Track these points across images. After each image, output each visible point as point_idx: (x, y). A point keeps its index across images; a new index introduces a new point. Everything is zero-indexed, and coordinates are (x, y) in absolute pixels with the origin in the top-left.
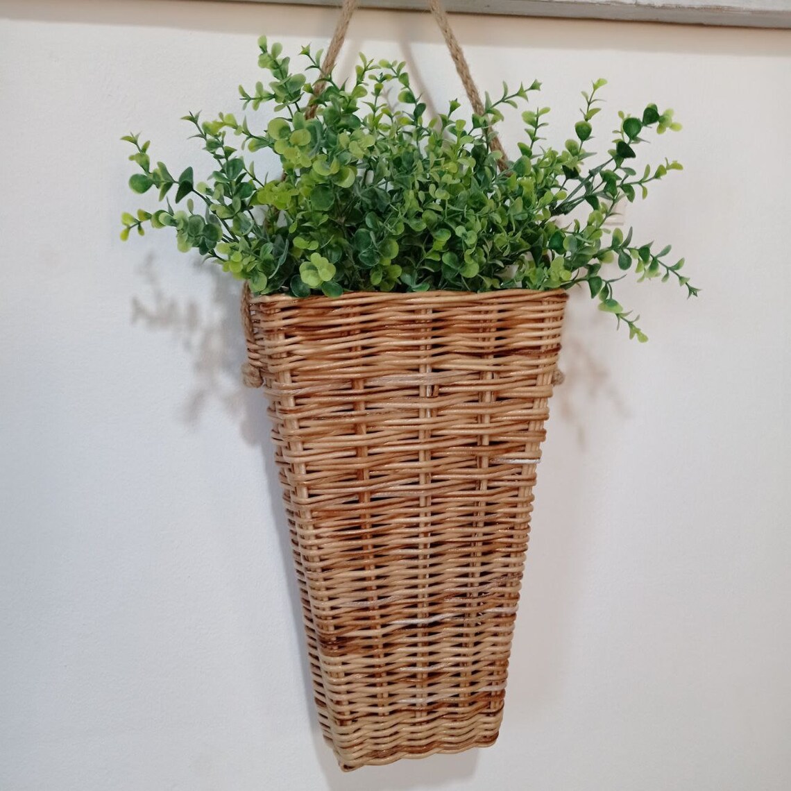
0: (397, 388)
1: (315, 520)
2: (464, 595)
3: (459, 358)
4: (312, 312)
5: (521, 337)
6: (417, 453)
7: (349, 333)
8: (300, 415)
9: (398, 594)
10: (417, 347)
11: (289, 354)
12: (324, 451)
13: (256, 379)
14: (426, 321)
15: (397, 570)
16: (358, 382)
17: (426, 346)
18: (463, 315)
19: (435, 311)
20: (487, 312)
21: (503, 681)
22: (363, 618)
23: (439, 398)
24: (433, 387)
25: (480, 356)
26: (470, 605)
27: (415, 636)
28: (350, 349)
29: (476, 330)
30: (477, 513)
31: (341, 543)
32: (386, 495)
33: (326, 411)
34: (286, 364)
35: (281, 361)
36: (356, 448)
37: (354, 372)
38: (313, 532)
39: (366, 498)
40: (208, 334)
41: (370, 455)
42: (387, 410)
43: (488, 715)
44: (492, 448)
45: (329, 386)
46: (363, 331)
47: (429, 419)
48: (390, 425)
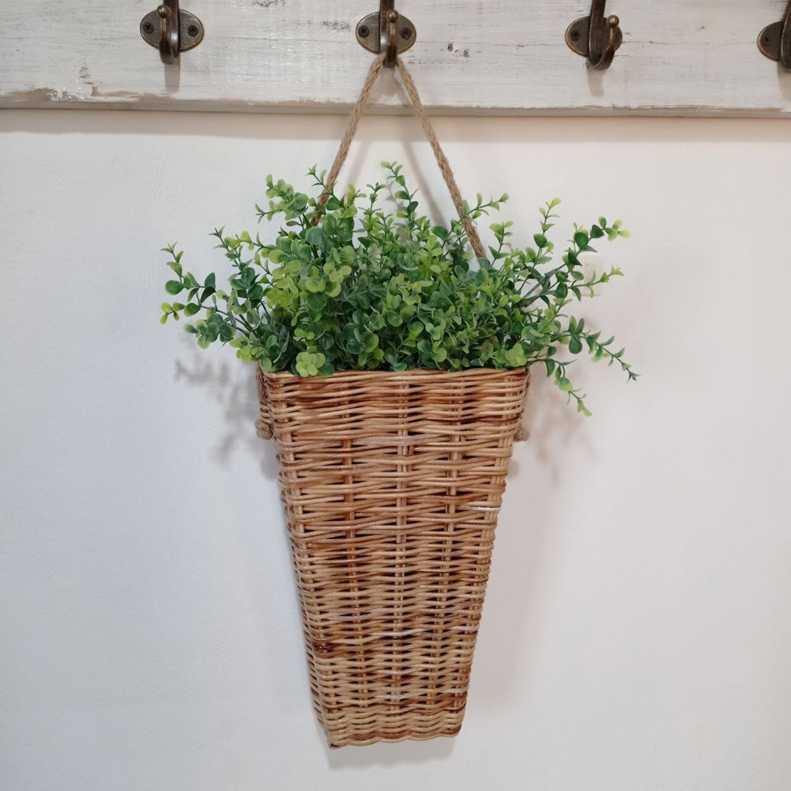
0: (378, 447)
1: (309, 550)
2: (432, 615)
3: (431, 424)
4: (309, 387)
5: (485, 408)
6: (395, 499)
7: (339, 404)
8: (298, 467)
9: (377, 612)
10: (396, 416)
11: (290, 420)
12: (317, 496)
13: (266, 433)
14: (403, 395)
15: (377, 593)
16: (346, 442)
17: (403, 414)
18: (436, 390)
19: (411, 386)
20: (455, 388)
21: (466, 685)
22: (348, 629)
23: (413, 457)
24: (409, 447)
25: (451, 423)
26: (437, 623)
27: (391, 645)
28: (340, 416)
29: (447, 402)
30: (445, 550)
31: (330, 570)
32: (368, 532)
33: (320, 465)
34: (288, 428)
35: (283, 425)
36: (344, 495)
37: (344, 435)
38: (306, 559)
39: (352, 534)
40: (236, 390)
41: (355, 500)
42: (370, 465)
43: (452, 711)
44: (458, 498)
45: (323, 445)
46: (351, 402)
47: (405, 473)
48: (373, 477)
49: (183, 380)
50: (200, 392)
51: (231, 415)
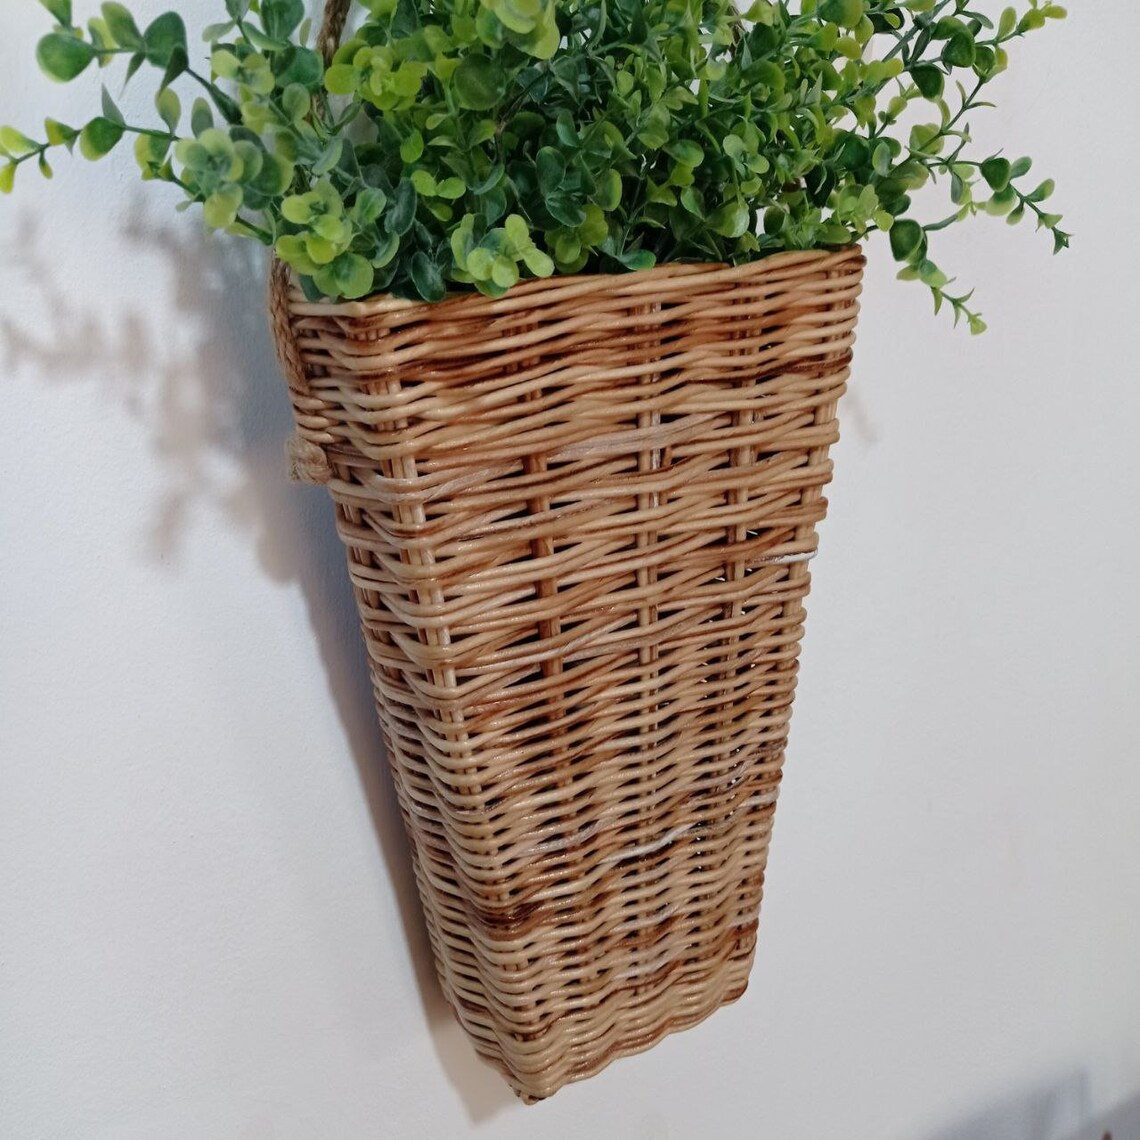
0: (602, 460)
1: (472, 721)
2: (706, 791)
3: (703, 392)
4: (451, 330)
5: (797, 343)
6: (635, 573)
7: (521, 367)
8: (439, 537)
9: (609, 815)
10: (637, 381)
11: (415, 420)
12: (483, 596)
13: (321, 469)
14: (651, 329)
15: (607, 775)
16: (537, 459)
17: (652, 376)
18: (711, 309)
19: (666, 306)
20: (748, 300)
21: (757, 905)
22: (557, 866)
23: (675, 470)
24: (663, 452)
25: (736, 383)
26: (716, 805)
27: (634, 873)
28: (521, 399)
29: (731, 336)
30: (726, 656)
31: (517, 753)
32: (588, 654)
33: (482, 524)
34: (411, 442)
35: (393, 437)
36: (537, 584)
37: (527, 444)
38: (467, 744)
39: (556, 667)
41: (562, 589)
42: (588, 503)
43: (737, 959)
44: (753, 544)
45: (486, 473)
46: (546, 358)
47: (657, 512)
48: (593, 531)
49: (28, 371)
50: (79, 395)
51: (166, 447)
